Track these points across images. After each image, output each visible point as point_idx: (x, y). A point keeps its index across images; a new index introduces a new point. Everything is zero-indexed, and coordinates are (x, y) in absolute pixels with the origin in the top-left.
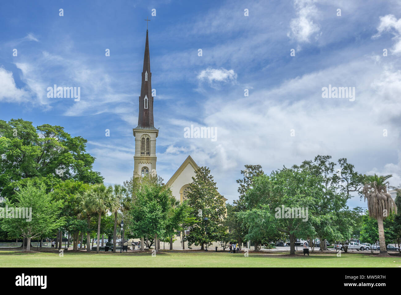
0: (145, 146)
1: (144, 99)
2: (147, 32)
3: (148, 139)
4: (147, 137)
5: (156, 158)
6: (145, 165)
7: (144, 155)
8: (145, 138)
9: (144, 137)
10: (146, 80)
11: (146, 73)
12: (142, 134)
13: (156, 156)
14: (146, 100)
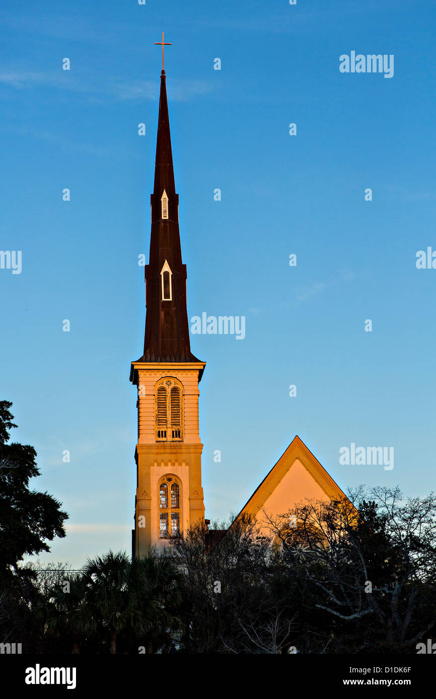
0: (169, 412)
1: (162, 273)
2: (163, 79)
3: (175, 391)
4: (173, 385)
5: (202, 445)
6: (169, 469)
7: (164, 439)
8: (166, 387)
9: (165, 385)
10: (165, 216)
11: (165, 196)
12: (159, 375)
13: (201, 443)
14: (166, 274)
